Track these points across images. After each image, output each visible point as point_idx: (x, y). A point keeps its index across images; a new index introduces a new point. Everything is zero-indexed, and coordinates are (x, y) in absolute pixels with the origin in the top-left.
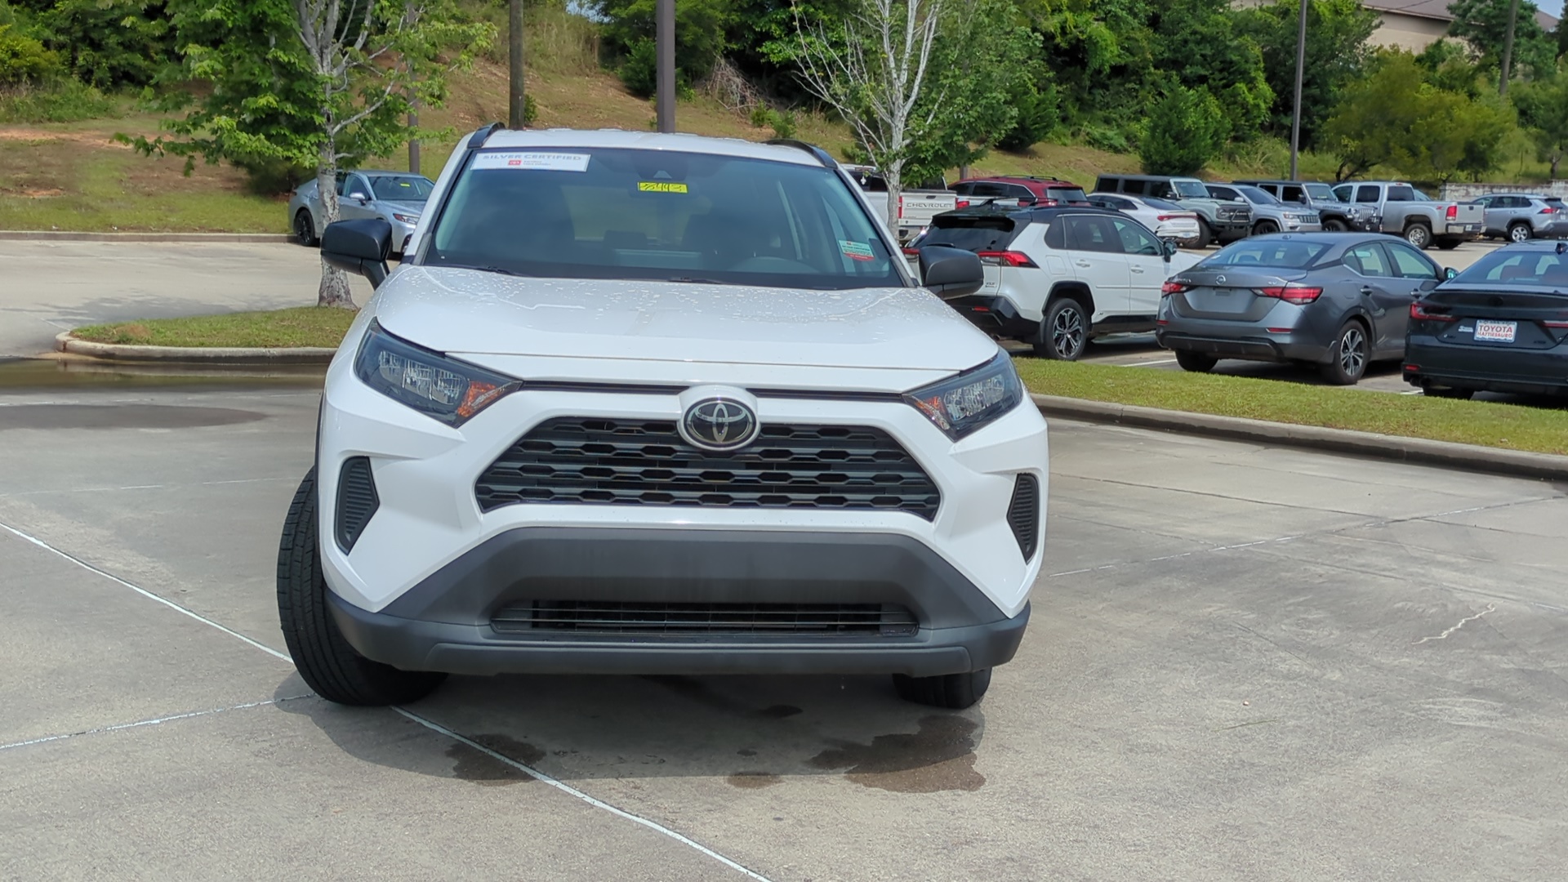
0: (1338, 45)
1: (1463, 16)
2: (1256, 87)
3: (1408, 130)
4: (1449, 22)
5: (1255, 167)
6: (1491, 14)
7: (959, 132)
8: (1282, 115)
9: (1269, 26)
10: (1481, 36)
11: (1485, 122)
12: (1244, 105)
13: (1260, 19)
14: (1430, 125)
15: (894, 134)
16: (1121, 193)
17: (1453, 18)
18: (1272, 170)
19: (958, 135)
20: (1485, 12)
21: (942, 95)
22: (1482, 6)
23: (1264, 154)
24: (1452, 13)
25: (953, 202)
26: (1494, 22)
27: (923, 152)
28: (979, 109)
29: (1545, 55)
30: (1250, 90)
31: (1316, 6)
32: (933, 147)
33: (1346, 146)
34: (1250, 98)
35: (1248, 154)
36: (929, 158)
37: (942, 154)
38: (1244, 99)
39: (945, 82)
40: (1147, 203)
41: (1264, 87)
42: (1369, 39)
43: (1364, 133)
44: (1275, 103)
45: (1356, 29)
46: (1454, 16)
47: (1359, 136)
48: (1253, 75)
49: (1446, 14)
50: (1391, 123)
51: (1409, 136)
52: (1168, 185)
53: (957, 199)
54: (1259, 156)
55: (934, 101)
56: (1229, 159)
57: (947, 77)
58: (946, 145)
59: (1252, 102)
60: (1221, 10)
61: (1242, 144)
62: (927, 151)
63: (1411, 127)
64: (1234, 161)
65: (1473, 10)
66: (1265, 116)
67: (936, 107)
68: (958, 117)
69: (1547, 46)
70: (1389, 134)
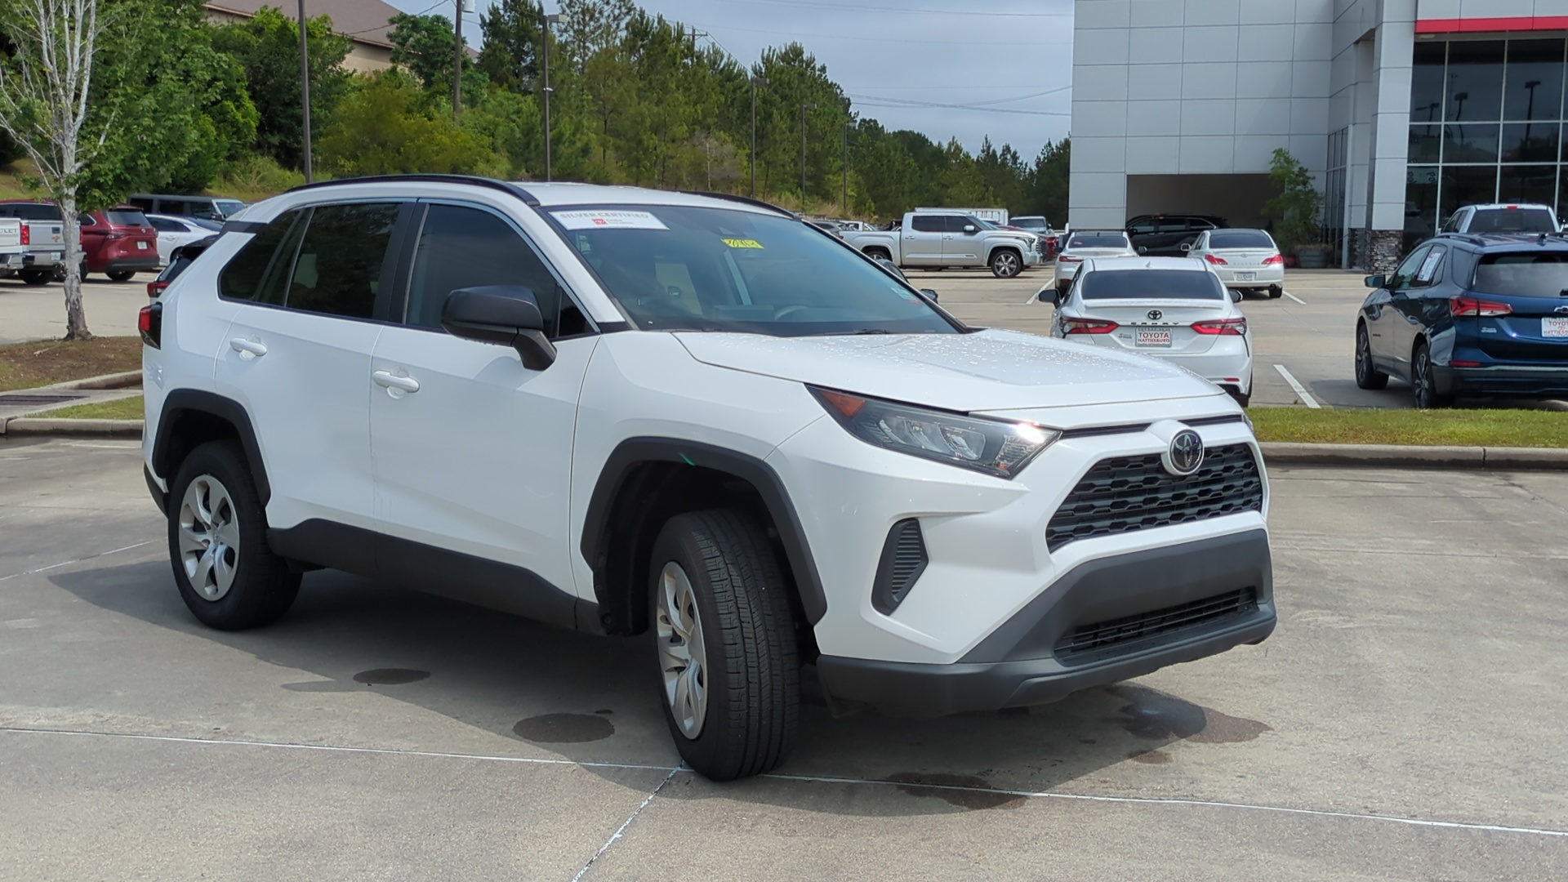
0: (316, 68)
1: (402, 44)
2: (243, 106)
3: (398, 152)
4: (391, 49)
5: (252, 186)
6: (428, 44)
7: (145, 156)
8: (269, 135)
9: (248, 44)
10: (421, 64)
11: (465, 146)
12: (234, 123)
13: (238, 36)
14: (419, 148)
15: (65, 156)
16: (157, 213)
17: (394, 45)
18: (269, 188)
19: (142, 159)
20: (423, 42)
21: (113, 114)
22: (419, 36)
23: (258, 173)
24: (391, 41)
25: (17, 227)
26: (431, 51)
27: (101, 176)
28: (163, 131)
29: (479, 85)
30: (237, 108)
31: (292, 28)
32: (112, 171)
33: (343, 166)
34: (239, 116)
35: (243, 172)
36: (110, 183)
37: (125, 178)
38: (234, 118)
39: (115, 100)
40: (199, 225)
41: (250, 105)
42: (344, 62)
43: (359, 154)
44: (261, 122)
45: (331, 52)
46: (394, 44)
47: (354, 157)
48: (238, 93)
49: (386, 42)
50: (383, 145)
51: (400, 158)
52: (211, 204)
53: (21, 224)
54: (254, 173)
55: (105, 121)
56: (225, 177)
57: (117, 96)
58: (128, 169)
59: (242, 120)
60: (197, 26)
61: (236, 163)
62: (106, 174)
63: (402, 149)
64: (231, 180)
65: (411, 39)
66: (253, 137)
67: (107, 126)
68: (142, 139)
69: (480, 76)
70: (382, 156)
